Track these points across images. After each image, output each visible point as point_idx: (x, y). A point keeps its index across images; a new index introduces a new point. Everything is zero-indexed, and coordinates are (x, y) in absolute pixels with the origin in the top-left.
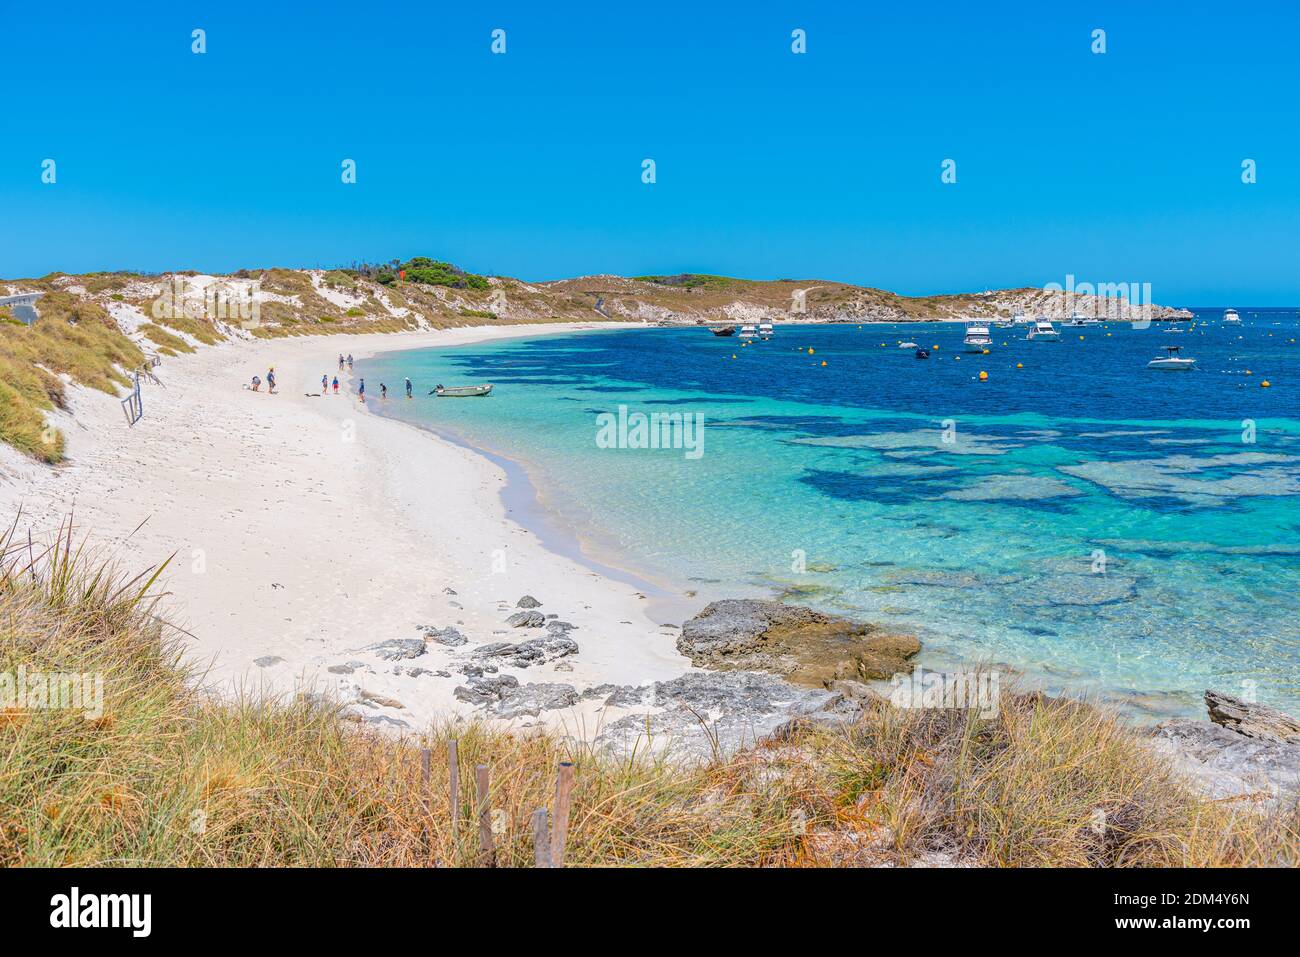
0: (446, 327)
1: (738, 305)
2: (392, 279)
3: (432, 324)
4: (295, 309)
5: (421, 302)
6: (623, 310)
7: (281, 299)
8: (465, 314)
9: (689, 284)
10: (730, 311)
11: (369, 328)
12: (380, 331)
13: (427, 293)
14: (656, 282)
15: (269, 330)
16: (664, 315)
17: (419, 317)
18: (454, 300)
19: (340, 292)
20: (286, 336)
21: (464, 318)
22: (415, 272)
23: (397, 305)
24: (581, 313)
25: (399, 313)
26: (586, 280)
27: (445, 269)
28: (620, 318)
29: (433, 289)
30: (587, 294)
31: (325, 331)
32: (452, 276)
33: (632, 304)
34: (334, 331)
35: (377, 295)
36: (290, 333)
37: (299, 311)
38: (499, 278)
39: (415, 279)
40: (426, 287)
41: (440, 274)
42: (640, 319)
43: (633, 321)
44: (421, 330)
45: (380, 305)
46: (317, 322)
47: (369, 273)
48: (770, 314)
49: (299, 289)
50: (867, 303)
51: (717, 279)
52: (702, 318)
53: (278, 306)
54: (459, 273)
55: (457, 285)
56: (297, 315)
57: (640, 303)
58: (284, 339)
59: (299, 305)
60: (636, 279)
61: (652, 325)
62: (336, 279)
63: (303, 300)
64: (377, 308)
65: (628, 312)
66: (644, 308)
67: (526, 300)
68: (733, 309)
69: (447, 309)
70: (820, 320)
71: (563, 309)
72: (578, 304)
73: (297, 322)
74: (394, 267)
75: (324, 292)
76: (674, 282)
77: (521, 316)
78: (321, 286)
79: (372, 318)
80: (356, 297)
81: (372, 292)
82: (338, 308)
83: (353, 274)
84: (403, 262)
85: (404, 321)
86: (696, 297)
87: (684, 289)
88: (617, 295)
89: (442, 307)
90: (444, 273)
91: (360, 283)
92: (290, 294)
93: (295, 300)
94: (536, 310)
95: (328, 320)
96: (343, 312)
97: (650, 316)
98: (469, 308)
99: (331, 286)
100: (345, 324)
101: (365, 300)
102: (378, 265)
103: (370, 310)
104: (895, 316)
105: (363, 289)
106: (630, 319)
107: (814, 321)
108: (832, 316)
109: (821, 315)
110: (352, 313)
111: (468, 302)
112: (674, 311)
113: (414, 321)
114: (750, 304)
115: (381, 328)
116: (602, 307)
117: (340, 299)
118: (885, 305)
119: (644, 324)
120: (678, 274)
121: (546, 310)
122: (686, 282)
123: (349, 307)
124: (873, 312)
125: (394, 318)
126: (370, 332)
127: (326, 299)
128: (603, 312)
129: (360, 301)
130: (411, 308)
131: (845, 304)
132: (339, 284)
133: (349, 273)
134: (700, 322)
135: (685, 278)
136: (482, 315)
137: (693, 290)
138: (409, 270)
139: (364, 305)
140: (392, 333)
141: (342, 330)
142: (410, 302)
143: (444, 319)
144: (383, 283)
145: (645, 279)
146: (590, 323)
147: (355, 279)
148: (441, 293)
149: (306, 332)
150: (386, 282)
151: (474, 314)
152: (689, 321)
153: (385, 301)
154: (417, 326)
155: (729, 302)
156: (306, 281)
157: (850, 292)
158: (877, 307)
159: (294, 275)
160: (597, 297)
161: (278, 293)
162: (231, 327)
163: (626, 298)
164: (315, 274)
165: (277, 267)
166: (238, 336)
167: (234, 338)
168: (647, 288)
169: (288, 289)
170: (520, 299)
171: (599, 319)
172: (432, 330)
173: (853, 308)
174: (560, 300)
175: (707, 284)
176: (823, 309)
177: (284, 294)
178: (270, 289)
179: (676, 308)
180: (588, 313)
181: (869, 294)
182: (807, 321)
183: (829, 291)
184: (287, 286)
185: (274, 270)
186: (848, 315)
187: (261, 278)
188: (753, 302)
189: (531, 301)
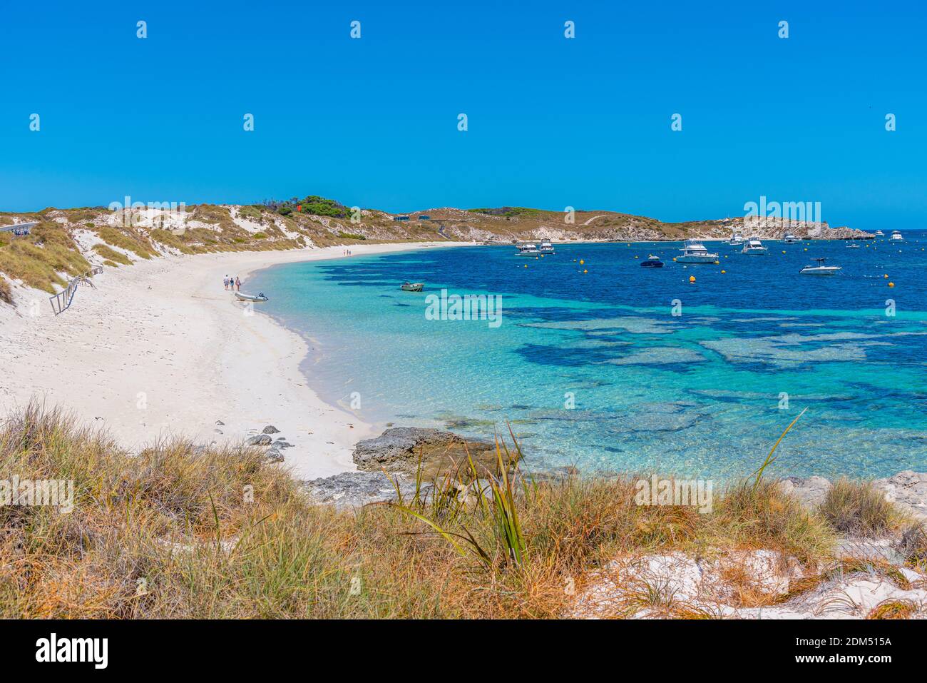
0: (326, 246)
1: (542, 229)
2: (290, 212)
3: (316, 244)
4: (216, 233)
5: (310, 228)
6: (459, 233)
7: (207, 226)
8: (343, 236)
9: (509, 215)
10: (537, 234)
11: (268, 247)
12: (276, 249)
13: (315, 222)
14: (485, 213)
15: (194, 248)
16: (488, 237)
17: (307, 240)
18: (335, 226)
19: (250, 221)
20: (206, 253)
21: (340, 239)
22: (309, 206)
23: (291, 230)
24: (428, 235)
25: (292, 236)
26: (433, 211)
27: (330, 204)
28: (457, 239)
29: (320, 219)
30: (433, 222)
31: (235, 249)
32: (335, 209)
33: (465, 229)
34: (242, 249)
35: (277, 223)
36: (209, 250)
37: (220, 235)
38: (370, 210)
39: (310, 211)
40: (315, 217)
41: (327, 208)
42: (471, 240)
43: (465, 241)
44: (308, 248)
45: (279, 230)
46: (231, 242)
47: (276, 207)
48: (566, 235)
49: (220, 219)
50: (637, 227)
51: (528, 210)
52: (516, 239)
53: (204, 231)
54: (340, 207)
55: (339, 216)
56: (217, 237)
57: (471, 228)
58: (204, 254)
59: (220, 230)
60: (470, 211)
61: (479, 244)
62: (248, 212)
63: (222, 226)
64: (277, 232)
65: (462, 234)
66: (473, 232)
67: (387, 226)
68: (539, 232)
69: (328, 233)
70: (603, 240)
71: (415, 233)
72: (426, 229)
73: (216, 242)
74: (294, 203)
75: (238, 221)
76: (498, 212)
77: (384, 238)
78: (237, 217)
79: (272, 239)
80: (261, 225)
81: (273, 221)
82: (247, 233)
83: (262, 208)
84: (301, 200)
85: (295, 241)
86: (514, 223)
87: (505, 218)
88: (454, 222)
89: (325, 231)
90: (329, 207)
91: (265, 215)
92: (213, 223)
93: (217, 227)
94: (395, 233)
95: (239, 241)
96: (251, 235)
97: (479, 237)
98: (346, 232)
99: (244, 217)
100: (252, 244)
101: (268, 227)
102: (282, 202)
103: (275, 235)
104: (657, 237)
105: (267, 219)
106: (464, 240)
107: (598, 240)
108: (611, 237)
109: (603, 236)
110: (257, 236)
111: (346, 228)
112: (496, 234)
113: (303, 242)
114: (551, 228)
115: (277, 246)
116: (444, 231)
117: (250, 226)
118: (650, 229)
119: (474, 243)
120: (501, 207)
121: (403, 233)
122: (507, 213)
123: (256, 231)
124: (642, 234)
125: (287, 240)
126: (269, 249)
127: (239, 226)
128: (444, 235)
129: (265, 227)
130: (301, 232)
131: (621, 228)
132: (250, 215)
133: (258, 207)
134: (514, 242)
135: (506, 209)
136: (354, 237)
137: (511, 219)
138: (305, 205)
139: (268, 231)
140: (286, 250)
141: (248, 249)
142: (302, 228)
143: (325, 240)
144: (283, 215)
145: (477, 210)
146: (434, 242)
147: (262, 211)
148: (326, 221)
149: (221, 250)
150: (285, 214)
151: (349, 237)
152: (507, 241)
153: (283, 228)
154: (305, 245)
155: (537, 227)
156: (226, 213)
157: (624, 219)
158: (644, 230)
159: (218, 209)
160: (440, 224)
161: (205, 222)
162: (166, 246)
163: (461, 224)
164: (233, 208)
165: (205, 203)
166: (170, 252)
167: (167, 254)
168: (478, 217)
169: (213, 219)
170: (384, 225)
171: (441, 239)
172: (315, 248)
173: (627, 231)
174: (413, 226)
175: (521, 214)
176: (605, 231)
177: (209, 222)
178: (200, 219)
179: (497, 232)
180: (434, 235)
181: (639, 221)
182: (593, 241)
183: (609, 219)
184: (212, 217)
185: (203, 205)
186: (623, 236)
187: (194, 211)
188: (554, 227)
189: (391, 227)
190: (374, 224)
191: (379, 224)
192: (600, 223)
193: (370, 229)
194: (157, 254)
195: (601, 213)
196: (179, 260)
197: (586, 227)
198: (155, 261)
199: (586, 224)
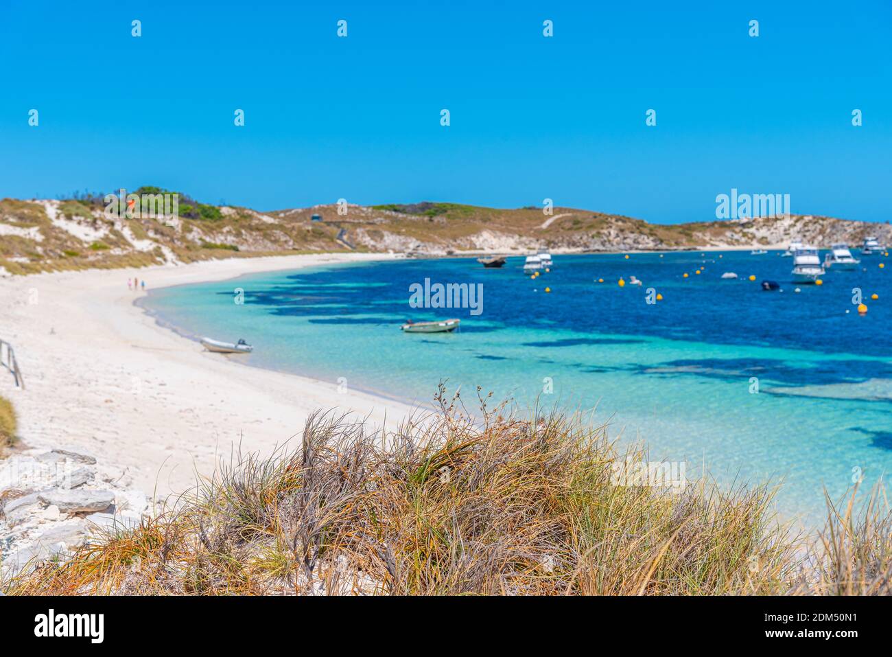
0: (193, 261)
1: (486, 235)
3: (180, 257)
4: (36, 242)
5: (162, 235)
6: (368, 240)
7: (18, 232)
8: (208, 246)
9: (431, 211)
10: (478, 240)
11: (119, 263)
14: (395, 210)
16: (412, 246)
17: (166, 250)
18: (190, 231)
19: (79, 223)
20: (40, 272)
21: (207, 251)
23: (139, 238)
24: (323, 244)
25: (144, 245)
26: (322, 209)
28: (365, 249)
30: (329, 224)
32: (183, 206)
33: (376, 234)
35: (118, 227)
36: (42, 268)
38: (231, 207)
42: (386, 250)
43: (379, 252)
44: (169, 264)
45: (123, 237)
46: (61, 257)
48: (520, 243)
49: (36, 221)
50: (621, 231)
51: (459, 207)
52: (453, 249)
53: (17, 238)
54: (190, 203)
55: (190, 215)
56: (40, 249)
57: (384, 233)
59: (39, 238)
60: (374, 208)
61: (400, 256)
62: (72, 210)
63: (41, 232)
64: (120, 241)
65: (372, 243)
66: (389, 239)
67: (264, 231)
68: (481, 239)
69: (187, 241)
70: (573, 250)
71: (304, 240)
72: (318, 235)
75: (62, 223)
76: (414, 210)
77: (262, 249)
78: (58, 217)
79: (116, 251)
80: (96, 229)
81: (112, 224)
82: (80, 242)
83: (89, 204)
85: (151, 255)
86: (439, 226)
87: (426, 218)
88: (359, 225)
89: (182, 239)
91: (96, 214)
92: (28, 227)
93: (34, 233)
94: (275, 241)
96: (86, 245)
97: (397, 247)
98: (208, 240)
99: (69, 217)
100: (91, 258)
101: (107, 232)
103: (116, 244)
105: (102, 220)
106: (375, 250)
107: (568, 251)
108: (586, 245)
109: (574, 244)
110: (96, 247)
111: (206, 234)
112: (422, 241)
113: (161, 255)
114: (499, 233)
115: (131, 262)
116: (345, 237)
117: (82, 232)
119: (391, 256)
120: (417, 202)
121: (286, 242)
122: (427, 211)
123: (91, 239)
124: (630, 241)
125: (140, 252)
126: (121, 266)
127: (67, 232)
128: (347, 243)
129: (101, 233)
131: (599, 232)
132: (77, 215)
133: (84, 203)
134: (450, 253)
135: (426, 206)
136: (224, 247)
137: (436, 219)
139: (106, 238)
141: (93, 265)
142: (151, 234)
143: (188, 252)
145: (382, 207)
146: (334, 254)
147: (92, 209)
151: (216, 247)
152: (439, 252)
153: (127, 233)
154: (165, 260)
155: (477, 231)
156: (41, 212)
157: (602, 219)
159: (27, 205)
160: (339, 227)
161: (15, 225)
163: (369, 228)
164: (49, 205)
168: (387, 217)
170: (257, 229)
171: (342, 249)
172: (180, 263)
173: (607, 236)
174: (300, 231)
175: (449, 212)
176: (576, 237)
179: (424, 239)
180: (331, 244)
183: (580, 219)
186: (603, 244)
189: (269, 232)
190: (243, 227)
191: (251, 228)
192: (568, 225)
193: (238, 235)
197: (547, 231)
199: (543, 226)
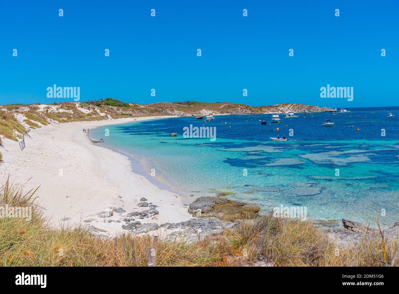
0: (117, 119)
1: (204, 110)
2: (100, 105)
3: (113, 118)
4: (71, 114)
5: (109, 111)
6: (170, 112)
7: (67, 111)
8: (123, 114)
9: (189, 104)
10: (201, 112)
11: (94, 119)
12: (97, 120)
13: (111, 108)
14: (179, 104)
15: (63, 120)
16: (182, 113)
17: (109, 116)
18: (119, 110)
19: (85, 109)
20: (68, 122)
21: (122, 116)
22: (107, 102)
23: (102, 112)
24: (157, 113)
25: (103, 114)
26: (158, 103)
27: (116, 101)
28: (169, 115)
29: (113, 107)
30: (159, 108)
31: (80, 121)
32: (118, 103)
33: (172, 111)
34: (83, 120)
35: (96, 109)
36: (70, 121)
37: (72, 114)
38: (132, 103)
39: (107, 104)
40: (110, 107)
41: (114, 103)
42: (175, 115)
43: (173, 115)
44: (109, 119)
45: (97, 112)
46: (78, 118)
47: (93, 103)
48: (213, 112)
49: (72, 108)
50: (242, 109)
51: (197, 102)
52: (193, 114)
53: (66, 113)
54: (120, 102)
55: (120, 106)
56: (72, 116)
57: (175, 110)
58: (68, 123)
59: (72, 113)
60: (173, 103)
61: (178, 116)
62: (83, 105)
63: (73, 111)
64: (96, 113)
65: (171, 113)
66: (176, 112)
67: (141, 110)
68: (202, 111)
69: (117, 113)
70: (228, 114)
71: (152, 112)
72: (156, 111)
73: (72, 118)
74: (101, 101)
75: (80, 109)
76: (185, 103)
77: (139, 115)
78: (79, 107)
79: (94, 116)
80: (89, 110)
81: (94, 109)
82: (84, 114)
83: (89, 103)
84: (104, 100)
85: (104, 117)
86: (191, 108)
87: (188, 106)
88: (168, 108)
89: (115, 112)
90: (116, 102)
91: (90, 106)
92: (70, 110)
93: (71, 111)
94: (144, 113)
95: (81, 117)
96: (85, 115)
97: (178, 114)
98: (124, 113)
99: (82, 107)
100: (86, 118)
101: (92, 111)
102: (96, 100)
103: (95, 114)
104: (250, 112)
105: (91, 108)
106: (172, 115)
107: (226, 114)
108: (231, 113)
109: (228, 113)
110: (88, 115)
111: (123, 111)
112: (185, 112)
113: (107, 117)
114: (207, 110)
115: (97, 119)
116: (163, 111)
117: (85, 111)
118: (247, 109)
119: (176, 116)
120: (186, 101)
121: (147, 113)
122: (188, 104)
123: (87, 113)
124: (244, 111)
125: (101, 116)
126: (94, 120)
127: (80, 111)
128: (164, 113)
129: (91, 111)
130: (106, 113)
131: (235, 109)
132: (84, 106)
133: (87, 103)
134: (193, 115)
135: (188, 102)
136: (128, 115)
137: (190, 106)
138: (106, 102)
139: (92, 112)
140: (101, 121)
141: (85, 120)
142: (106, 111)
143: (116, 116)
144: (98, 106)
145: (176, 103)
146: (160, 116)
147: (89, 104)
148: (115, 108)
149: (75, 121)
150: (98, 105)
151: (125, 114)
152: (189, 115)
153: (98, 111)
154: (108, 118)
155: (201, 109)
156: (74, 106)
157: (236, 106)
158: (245, 110)
159: (70, 104)
160: (162, 108)
161: (66, 109)
162: (52, 120)
163: (171, 109)
164: (77, 103)
165: (65, 102)
166: (54, 122)
167: (53, 123)
168: (177, 105)
169: (69, 108)
170: (139, 109)
171: (163, 115)
172: (112, 119)
173: (238, 110)
174: (151, 109)
175: (194, 104)
176: (229, 111)
177: (68, 110)
178: (63, 108)
179: (185, 111)
180: (160, 113)
181: (242, 106)
182: (224, 114)
183: (230, 105)
184: (69, 107)
185: (64, 102)
186: (236, 112)
187: (61, 105)
188: (208, 109)
189: (142, 110)
190: (135, 109)
191: (137, 109)
192: (227, 107)
193: (133, 111)
194: (49, 123)
195: (226, 103)
196: (58, 125)
197: (221, 109)
198: (49, 126)
199: (221, 108)
